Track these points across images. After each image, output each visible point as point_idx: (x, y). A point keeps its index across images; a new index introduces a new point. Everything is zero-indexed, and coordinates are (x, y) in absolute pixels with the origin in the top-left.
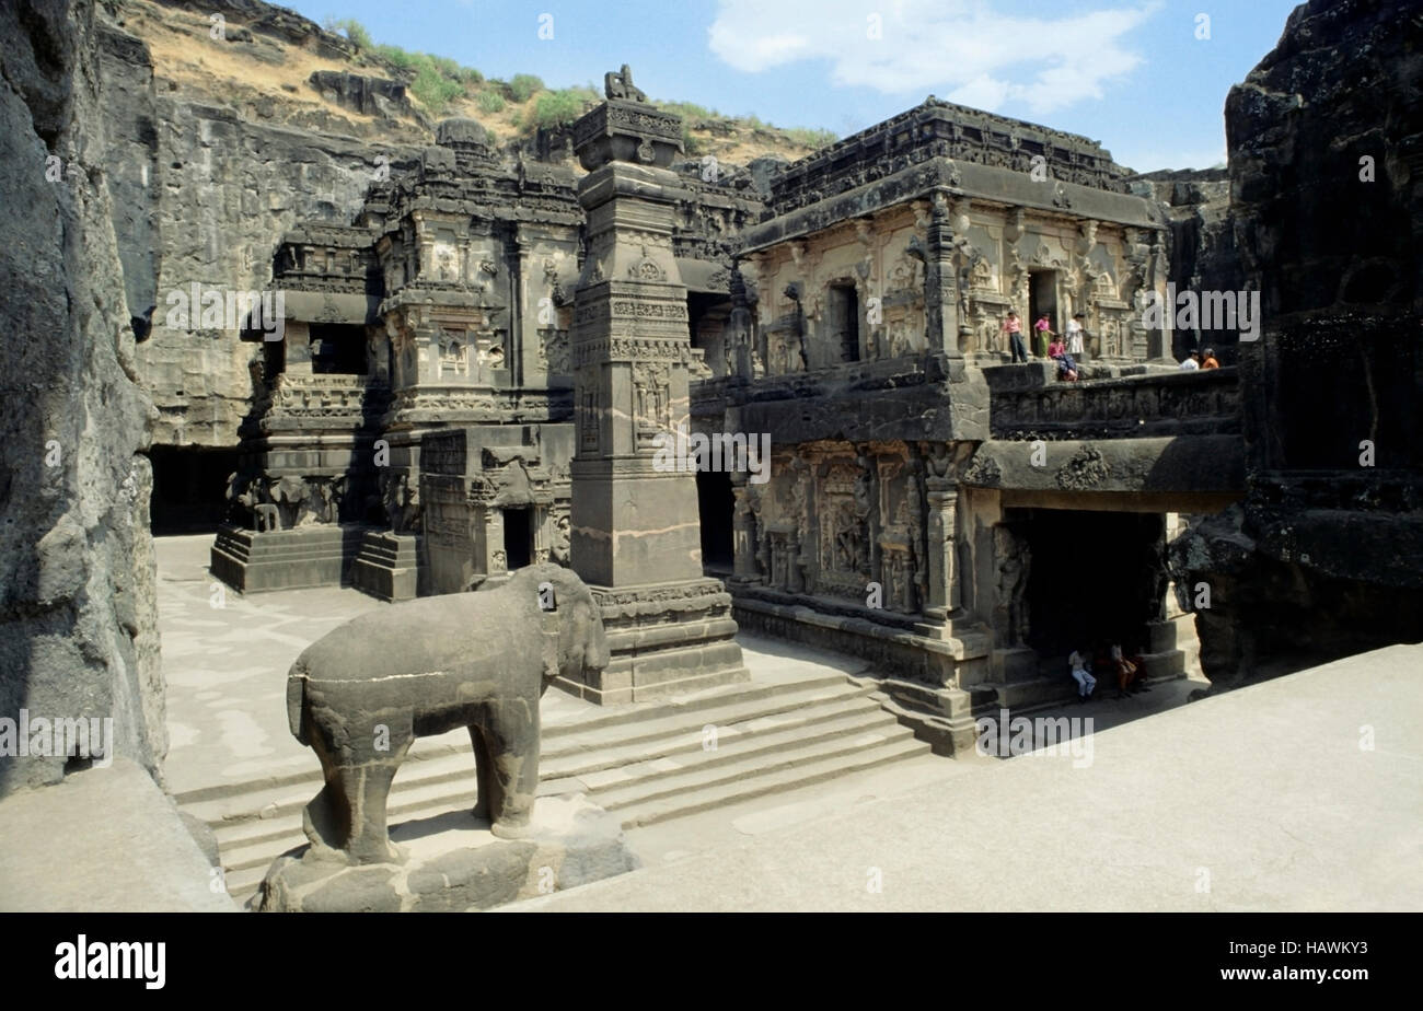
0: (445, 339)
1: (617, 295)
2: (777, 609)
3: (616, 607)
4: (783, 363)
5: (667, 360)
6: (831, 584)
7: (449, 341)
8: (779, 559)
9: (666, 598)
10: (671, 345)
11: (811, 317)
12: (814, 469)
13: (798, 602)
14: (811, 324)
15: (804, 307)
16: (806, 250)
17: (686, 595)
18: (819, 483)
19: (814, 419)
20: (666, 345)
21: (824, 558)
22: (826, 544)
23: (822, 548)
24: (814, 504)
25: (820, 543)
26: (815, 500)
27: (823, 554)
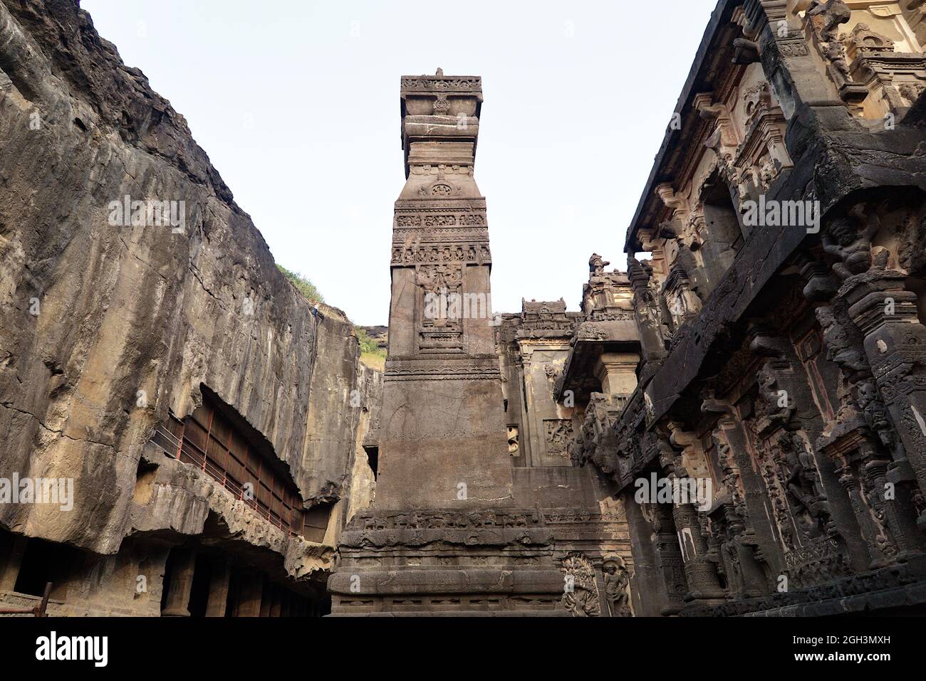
1: (402, 211)
5: (460, 262)
10: (466, 248)
12: (735, 411)
14: (697, 255)
15: (684, 241)
20: (460, 248)
21: (783, 533)
22: (780, 511)
23: (777, 519)
24: (748, 456)
25: (772, 511)
26: (749, 452)
27: (779, 527)
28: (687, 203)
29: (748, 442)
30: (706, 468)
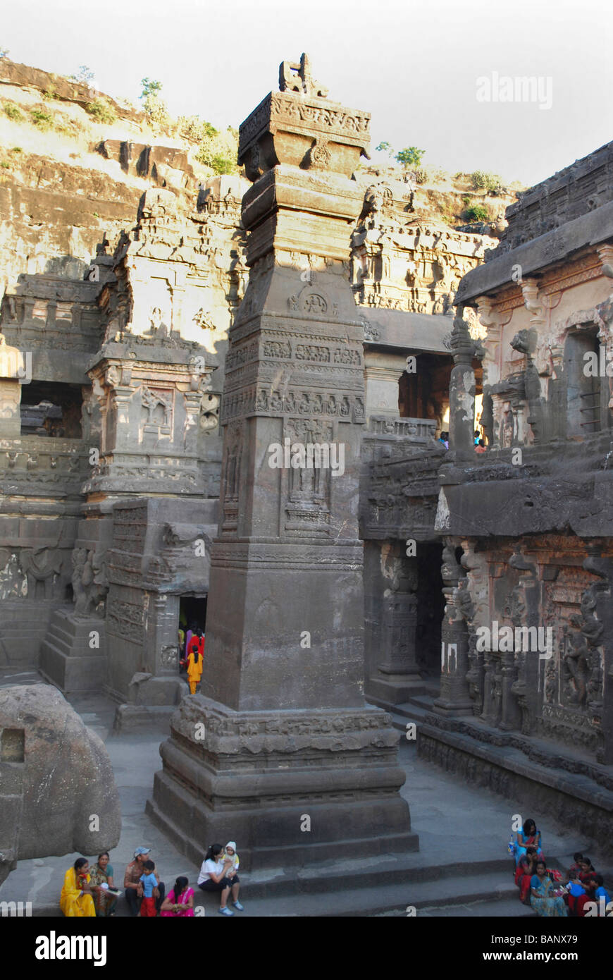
0: (150, 399)
1: (270, 332)
2: (483, 748)
3: (236, 739)
4: (508, 434)
5: (332, 418)
6: (554, 723)
7: (154, 403)
8: (494, 684)
9: (307, 731)
10: (339, 398)
11: (545, 375)
12: (539, 570)
13: (509, 742)
14: (544, 383)
15: (535, 362)
16: (540, 287)
17: (335, 728)
18: (545, 589)
19: (538, 506)
20: (333, 398)
21: (547, 687)
22: (551, 670)
23: (545, 674)
24: (538, 614)
25: (544, 667)
26: (540, 610)
27: (546, 682)
28: (548, 314)
29: (541, 602)
30: (487, 593)
